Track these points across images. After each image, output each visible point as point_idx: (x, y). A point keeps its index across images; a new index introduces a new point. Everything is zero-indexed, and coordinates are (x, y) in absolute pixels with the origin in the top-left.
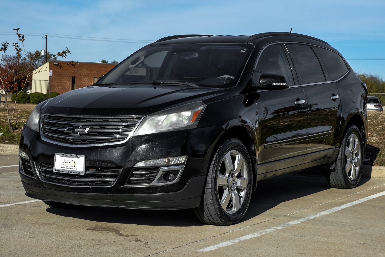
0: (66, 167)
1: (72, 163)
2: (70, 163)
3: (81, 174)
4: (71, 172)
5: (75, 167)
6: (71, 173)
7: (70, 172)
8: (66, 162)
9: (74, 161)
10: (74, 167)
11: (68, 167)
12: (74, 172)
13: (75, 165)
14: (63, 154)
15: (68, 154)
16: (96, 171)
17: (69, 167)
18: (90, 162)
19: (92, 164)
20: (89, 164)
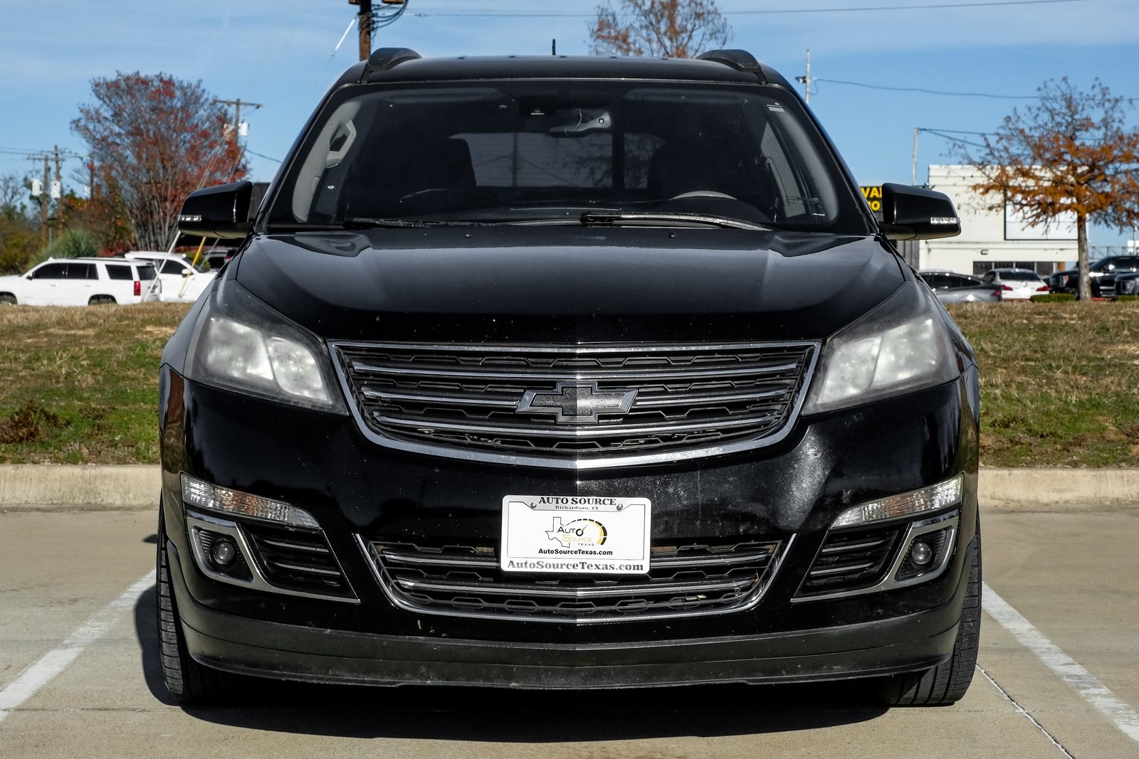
0: (560, 549)
1: (593, 533)
2: (580, 533)
3: (632, 572)
4: (585, 566)
5: (605, 548)
6: (586, 571)
7: (580, 566)
8: (561, 530)
9: (601, 525)
10: (598, 548)
11: (570, 549)
12: (601, 567)
13: (605, 539)
14: (545, 497)
15: (570, 498)
16: (681, 553)
17: (574, 547)
18: (667, 523)
19: (676, 530)
20: (665, 530)
